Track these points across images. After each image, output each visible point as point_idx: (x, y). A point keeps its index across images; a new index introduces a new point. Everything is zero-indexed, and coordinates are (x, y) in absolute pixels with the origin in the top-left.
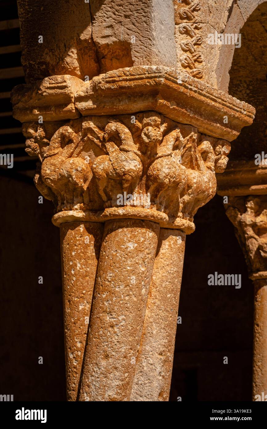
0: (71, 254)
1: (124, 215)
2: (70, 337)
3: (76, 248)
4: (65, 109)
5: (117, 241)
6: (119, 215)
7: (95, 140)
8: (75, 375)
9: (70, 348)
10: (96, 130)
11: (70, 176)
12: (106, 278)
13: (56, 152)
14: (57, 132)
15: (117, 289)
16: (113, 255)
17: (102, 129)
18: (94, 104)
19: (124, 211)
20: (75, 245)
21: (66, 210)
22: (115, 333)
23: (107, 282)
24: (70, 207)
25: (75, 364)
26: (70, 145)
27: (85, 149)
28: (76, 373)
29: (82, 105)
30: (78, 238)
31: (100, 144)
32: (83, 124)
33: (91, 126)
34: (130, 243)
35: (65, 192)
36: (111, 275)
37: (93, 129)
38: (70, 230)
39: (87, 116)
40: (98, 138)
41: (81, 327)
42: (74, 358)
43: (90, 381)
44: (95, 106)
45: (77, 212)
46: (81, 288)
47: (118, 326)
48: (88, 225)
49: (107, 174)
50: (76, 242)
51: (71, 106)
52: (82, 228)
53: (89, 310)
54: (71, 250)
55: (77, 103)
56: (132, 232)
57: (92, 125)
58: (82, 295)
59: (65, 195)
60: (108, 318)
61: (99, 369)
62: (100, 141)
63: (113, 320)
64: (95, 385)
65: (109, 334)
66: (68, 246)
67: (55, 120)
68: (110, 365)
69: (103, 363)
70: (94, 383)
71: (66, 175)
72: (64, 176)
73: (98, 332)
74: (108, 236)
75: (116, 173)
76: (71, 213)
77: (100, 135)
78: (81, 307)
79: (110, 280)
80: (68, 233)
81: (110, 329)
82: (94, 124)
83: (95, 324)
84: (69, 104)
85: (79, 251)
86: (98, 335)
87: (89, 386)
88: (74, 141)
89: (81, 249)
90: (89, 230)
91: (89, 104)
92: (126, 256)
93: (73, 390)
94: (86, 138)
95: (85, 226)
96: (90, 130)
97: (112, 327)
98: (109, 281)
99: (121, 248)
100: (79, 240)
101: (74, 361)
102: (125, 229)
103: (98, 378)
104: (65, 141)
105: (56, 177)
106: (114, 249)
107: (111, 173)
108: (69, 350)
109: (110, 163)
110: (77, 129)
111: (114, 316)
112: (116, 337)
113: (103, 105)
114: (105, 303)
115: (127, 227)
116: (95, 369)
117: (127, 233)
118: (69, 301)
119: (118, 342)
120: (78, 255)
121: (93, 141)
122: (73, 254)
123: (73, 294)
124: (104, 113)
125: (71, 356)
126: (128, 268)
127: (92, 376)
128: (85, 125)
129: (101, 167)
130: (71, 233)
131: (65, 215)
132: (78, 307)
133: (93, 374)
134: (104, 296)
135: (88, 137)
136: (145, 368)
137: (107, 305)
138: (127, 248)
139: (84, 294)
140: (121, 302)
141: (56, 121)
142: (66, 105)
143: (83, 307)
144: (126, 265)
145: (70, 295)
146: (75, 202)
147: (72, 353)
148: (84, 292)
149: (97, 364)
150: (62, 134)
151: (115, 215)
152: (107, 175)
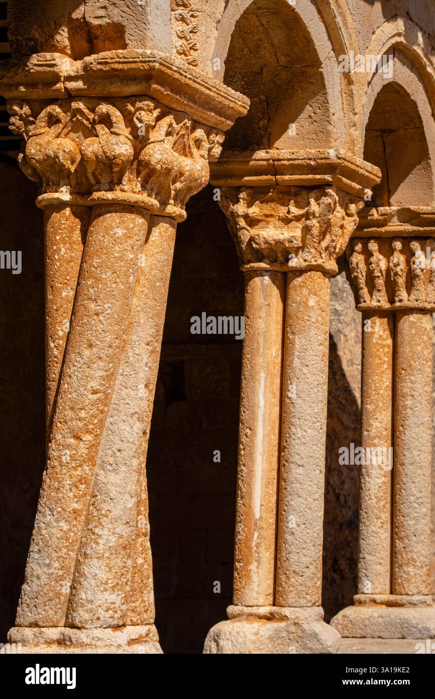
0: (55, 238)
1: (113, 200)
2: (51, 325)
3: (60, 231)
4: (54, 88)
5: (105, 226)
6: (108, 200)
7: (85, 122)
8: (55, 365)
9: (51, 337)
10: (86, 111)
11: (57, 157)
12: (92, 264)
13: (42, 131)
14: (44, 111)
15: (103, 276)
16: (100, 241)
17: (92, 110)
18: (84, 84)
19: (113, 196)
20: (60, 229)
21: (51, 192)
22: (100, 321)
23: (92, 269)
24: (56, 189)
25: (56, 353)
26: (57, 125)
27: (74, 130)
28: (57, 363)
29: (72, 85)
30: (63, 222)
31: (90, 126)
32: (72, 104)
33: (81, 107)
34: (119, 229)
35: (51, 173)
36: (98, 261)
37: (83, 109)
38: (54, 213)
39: (77, 97)
40: (88, 119)
41: (64, 315)
42: (55, 346)
43: (71, 371)
44: (86, 87)
45: (64, 194)
46: (65, 273)
47: (103, 315)
48: (74, 208)
49: (97, 157)
50: (61, 226)
51: (60, 86)
52: (68, 211)
53: (73, 297)
54: (56, 234)
55: (66, 83)
56: (121, 217)
57: (81, 105)
58: (66, 281)
59: (51, 176)
60: (93, 306)
61: (82, 358)
62: (90, 123)
63: (98, 308)
64: (77, 376)
65: (93, 322)
66: (52, 230)
67: (43, 98)
68: (94, 355)
69: (87, 352)
70: (76, 374)
71: (53, 156)
72: (50, 156)
73: (82, 320)
74: (96, 221)
75: (106, 157)
76: (56, 195)
77: (89, 117)
78: (64, 294)
79: (96, 266)
80: (53, 215)
81: (95, 317)
82: (84, 105)
83: (79, 312)
84: (57, 83)
85: (64, 235)
86: (82, 323)
87: (70, 377)
88: (63, 121)
89: (66, 233)
90: (75, 214)
91: (79, 84)
92: (114, 242)
93: (53, 381)
94: (75, 119)
95: (71, 210)
96: (79, 111)
97: (97, 315)
98: (95, 268)
99: (109, 234)
100: (64, 224)
101: (55, 350)
102: (114, 214)
103: (80, 368)
104: (53, 121)
105: (41, 157)
106: (102, 235)
107: (101, 155)
108: (50, 338)
109: (100, 146)
110: (66, 109)
111: (99, 303)
112: (101, 326)
113: (94, 86)
114: (90, 290)
115: (116, 212)
116: (77, 359)
117: (115, 218)
118: (52, 287)
119: (103, 331)
120: (62, 239)
121: (83, 122)
122: (58, 238)
123: (57, 280)
124: (95, 94)
125: (52, 345)
126: (116, 255)
127: (74, 366)
128: (74, 105)
129: (90, 149)
130: (55, 216)
131: (50, 197)
132: (61, 294)
133: (76, 363)
134: (89, 283)
135: (77, 118)
136: (131, 359)
137: (92, 292)
138: (115, 234)
139: (68, 280)
140: (108, 289)
141: (43, 100)
142: (55, 84)
143: (66, 294)
144: (114, 251)
145: (53, 281)
146: (61, 184)
147: (53, 342)
148: (68, 278)
149: (80, 354)
150: (50, 113)
151: (103, 199)
152: (96, 157)
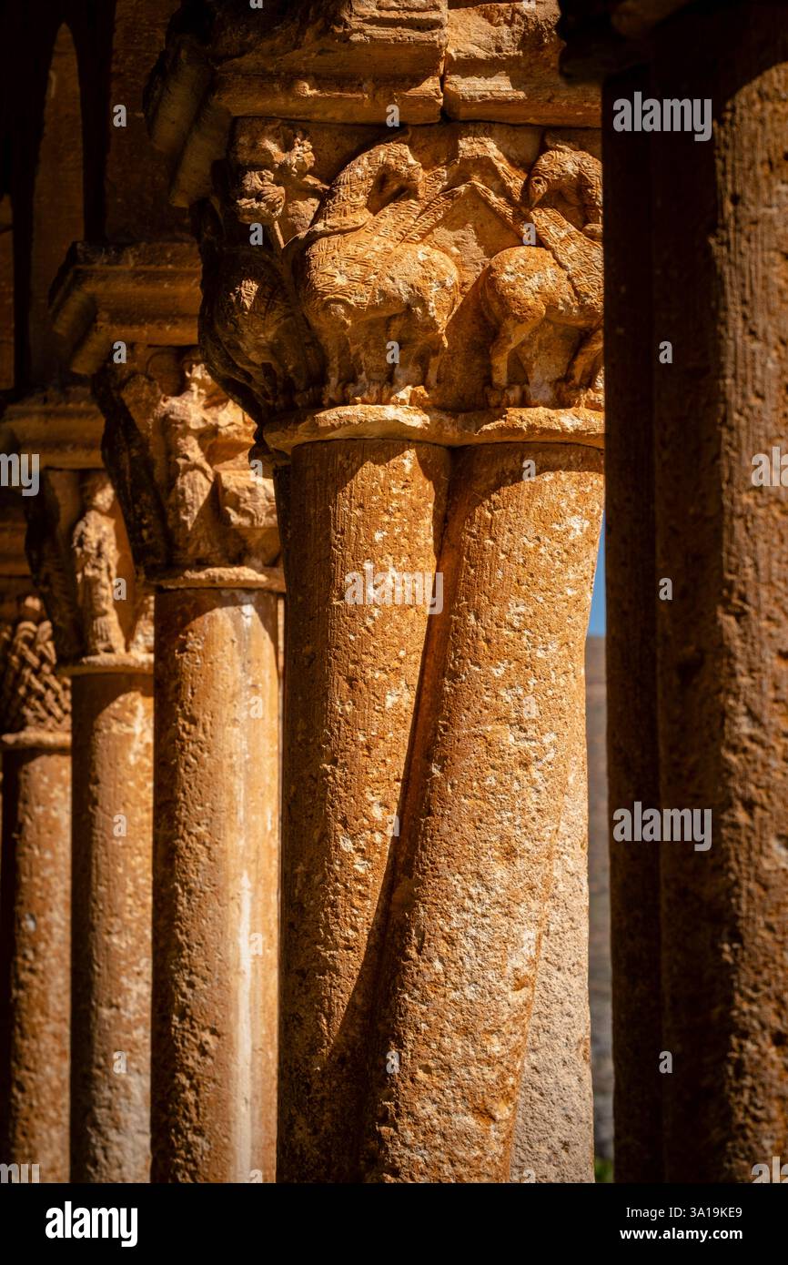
0: (370, 536)
1: (578, 432)
2: (347, 789)
3: (386, 518)
4: (414, 92)
5: (540, 509)
6: (564, 432)
7: (493, 198)
8: (357, 903)
9: (344, 822)
10: (502, 166)
11: (422, 302)
12: (502, 618)
14: (364, 159)
15: (540, 654)
16: (526, 552)
17: (529, 167)
18: (516, 84)
19: (578, 422)
20: (387, 511)
21: (364, 402)
22: (533, 782)
23: (505, 632)
24: (380, 393)
25: (361, 870)
26: (403, 204)
27: (450, 222)
28: (363, 896)
29: (470, 87)
30: (394, 491)
31: (509, 211)
32: (462, 144)
33: (491, 155)
34: (575, 517)
35: (366, 346)
36: (522, 609)
37: (495, 161)
38: (369, 464)
39: (475, 122)
40: (504, 192)
41: (388, 760)
42: (358, 850)
43: (454, 925)
44: (522, 95)
45: (404, 412)
46: (396, 641)
47: (540, 765)
48: (423, 450)
49: (551, 307)
50: (388, 503)
51: (430, 86)
52: (408, 460)
53: (411, 708)
54: (373, 525)
55: (454, 78)
56: (579, 483)
57: (491, 149)
58: (396, 664)
59: (363, 355)
60: (511, 739)
61: (488, 889)
62: (510, 200)
63: (526, 744)
64: (474, 938)
65: (516, 786)
66: (358, 512)
67: (359, 119)
68: (520, 880)
69: (499, 872)
70: (473, 932)
71: (405, 297)
72: (397, 299)
73: (481, 779)
74: (504, 491)
75: (581, 308)
76: (390, 413)
77: (511, 184)
78: (390, 701)
79: (516, 625)
80: (363, 471)
81: (519, 772)
82: (499, 148)
83: (464, 756)
84: (425, 77)
85: (397, 530)
86: (483, 789)
87: (451, 941)
88: (421, 194)
89: (402, 524)
90: (426, 467)
91: (500, 85)
92: (565, 556)
93: (348, 948)
94: (462, 189)
95: (418, 455)
96: (485, 166)
97: (525, 765)
98: (514, 629)
99: (552, 531)
100: (398, 497)
101: (358, 860)
102: (563, 476)
103: (484, 916)
104: (388, 190)
105: (365, 300)
106: (531, 534)
107: (566, 304)
108: (339, 826)
109: (564, 273)
110: (428, 157)
111: (531, 733)
112: (534, 796)
113: (548, 94)
114: (503, 693)
115: (568, 468)
116: (473, 891)
117: (568, 486)
118: (351, 681)
119: (538, 810)
120: (392, 542)
121: (486, 201)
122: (378, 536)
123: (370, 660)
124: (536, 117)
125: (347, 846)
126: (569, 592)
127: (465, 910)
128: (467, 146)
129: (534, 283)
130: (370, 474)
131: (371, 418)
132: (381, 699)
133: (468, 903)
134: (498, 672)
135: (474, 186)
136: (561, 886)
137: (508, 699)
138: (567, 532)
139: (401, 660)
140: (550, 693)
141: (362, 125)
142: (417, 81)
143: (396, 699)
144: (564, 581)
145: (355, 662)
146: (401, 381)
147: (353, 837)
148: (402, 654)
149: (480, 876)
150: (386, 166)
151: (544, 431)
152: (548, 308)
